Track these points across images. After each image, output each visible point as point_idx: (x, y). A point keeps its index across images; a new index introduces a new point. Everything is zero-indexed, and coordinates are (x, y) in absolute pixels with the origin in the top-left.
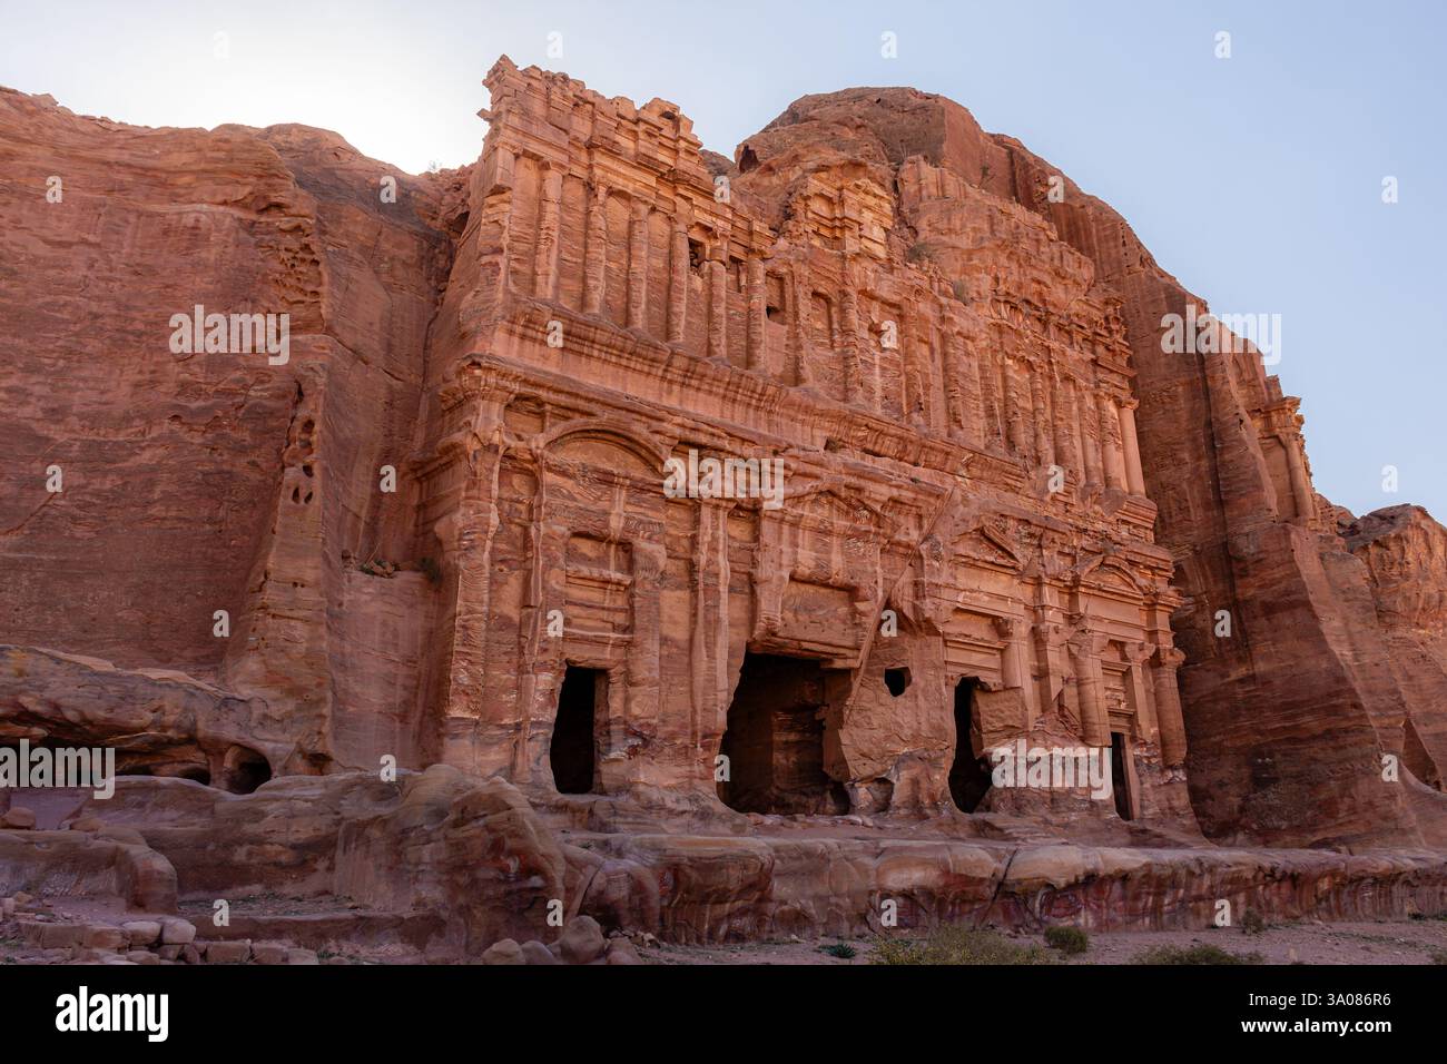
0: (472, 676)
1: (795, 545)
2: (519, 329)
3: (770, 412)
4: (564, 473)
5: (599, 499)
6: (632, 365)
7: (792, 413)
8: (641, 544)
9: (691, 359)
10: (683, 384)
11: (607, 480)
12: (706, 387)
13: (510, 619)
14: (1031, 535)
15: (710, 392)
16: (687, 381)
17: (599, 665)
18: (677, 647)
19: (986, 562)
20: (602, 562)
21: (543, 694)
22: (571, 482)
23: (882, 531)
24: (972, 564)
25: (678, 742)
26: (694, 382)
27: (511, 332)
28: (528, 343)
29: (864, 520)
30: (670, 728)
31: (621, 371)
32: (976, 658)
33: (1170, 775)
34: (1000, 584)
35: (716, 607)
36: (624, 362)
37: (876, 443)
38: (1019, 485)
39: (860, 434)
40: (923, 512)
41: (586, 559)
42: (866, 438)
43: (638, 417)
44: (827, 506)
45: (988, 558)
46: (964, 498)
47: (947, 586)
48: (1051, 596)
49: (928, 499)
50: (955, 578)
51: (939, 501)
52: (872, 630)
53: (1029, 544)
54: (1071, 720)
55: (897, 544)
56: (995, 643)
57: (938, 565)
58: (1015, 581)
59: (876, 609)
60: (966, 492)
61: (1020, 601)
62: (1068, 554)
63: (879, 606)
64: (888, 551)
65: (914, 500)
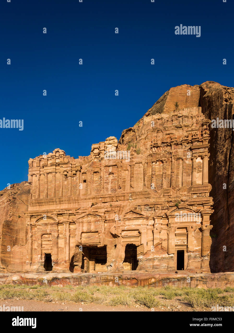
0: (29, 257)
1: (83, 226)
2: (32, 205)
3: (78, 202)
4: (40, 226)
5: (46, 228)
6: (50, 204)
7: (83, 201)
8: (53, 233)
9: (59, 199)
10: (60, 204)
11: (46, 224)
12: (64, 203)
13: (36, 248)
14: (150, 208)
15: (65, 203)
16: (60, 203)
17: (49, 253)
18: (62, 248)
20: (49, 237)
21: (39, 258)
22: (41, 227)
23: (102, 219)
24: (129, 219)
25: (63, 263)
26: (62, 203)
27: (31, 206)
28: (34, 207)
29: (99, 217)
30: (61, 260)
31: (49, 205)
32: (132, 240)
33: (203, 258)
34: (140, 221)
35: (66, 241)
36: (49, 204)
37: (104, 200)
38: (149, 196)
39: (100, 200)
40: (115, 211)
41: (47, 238)
42: (102, 200)
43: (49, 213)
44: (91, 217)
45: (134, 217)
46: (129, 205)
47: (121, 226)
48: (158, 221)
49: (115, 208)
50: (125, 224)
51: (119, 208)
52: (102, 239)
53: (151, 210)
54: (164, 249)
55: (109, 220)
56: (136, 235)
57: (120, 222)
58: (145, 220)
59: (102, 235)
60: (130, 203)
61: (145, 225)
62: (166, 209)
63: (103, 234)
64: (108, 222)
65: (112, 210)
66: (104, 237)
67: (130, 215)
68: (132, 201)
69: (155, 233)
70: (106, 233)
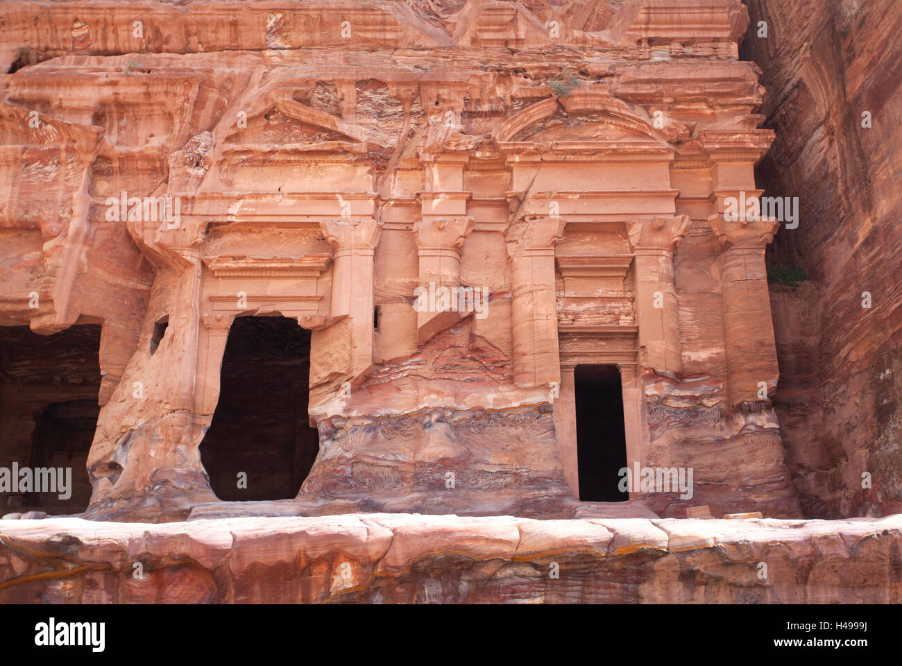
14: (400, 100)
19: (286, 152)
23: (76, 146)
24: (264, 160)
32: (276, 287)
33: (741, 421)
34: (331, 176)
38: (389, 36)
40: (170, 107)
45: (288, 147)
46: (265, 76)
47: (205, 197)
48: (443, 179)
49: (171, 89)
50: (230, 184)
51: (195, 89)
52: (65, 273)
53: (403, 114)
54: (490, 355)
55: (128, 157)
56: (300, 261)
57: (201, 172)
58: (362, 170)
59: (67, 246)
60: (274, 67)
61: (364, 196)
62: (493, 113)
63: (74, 241)
64: (121, 171)
65: (147, 94)
66: (79, 262)
67: (271, 132)
68: (281, 57)
69: (428, 253)
70: (101, 236)
